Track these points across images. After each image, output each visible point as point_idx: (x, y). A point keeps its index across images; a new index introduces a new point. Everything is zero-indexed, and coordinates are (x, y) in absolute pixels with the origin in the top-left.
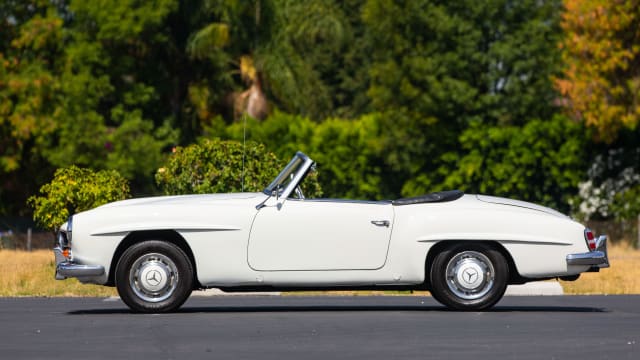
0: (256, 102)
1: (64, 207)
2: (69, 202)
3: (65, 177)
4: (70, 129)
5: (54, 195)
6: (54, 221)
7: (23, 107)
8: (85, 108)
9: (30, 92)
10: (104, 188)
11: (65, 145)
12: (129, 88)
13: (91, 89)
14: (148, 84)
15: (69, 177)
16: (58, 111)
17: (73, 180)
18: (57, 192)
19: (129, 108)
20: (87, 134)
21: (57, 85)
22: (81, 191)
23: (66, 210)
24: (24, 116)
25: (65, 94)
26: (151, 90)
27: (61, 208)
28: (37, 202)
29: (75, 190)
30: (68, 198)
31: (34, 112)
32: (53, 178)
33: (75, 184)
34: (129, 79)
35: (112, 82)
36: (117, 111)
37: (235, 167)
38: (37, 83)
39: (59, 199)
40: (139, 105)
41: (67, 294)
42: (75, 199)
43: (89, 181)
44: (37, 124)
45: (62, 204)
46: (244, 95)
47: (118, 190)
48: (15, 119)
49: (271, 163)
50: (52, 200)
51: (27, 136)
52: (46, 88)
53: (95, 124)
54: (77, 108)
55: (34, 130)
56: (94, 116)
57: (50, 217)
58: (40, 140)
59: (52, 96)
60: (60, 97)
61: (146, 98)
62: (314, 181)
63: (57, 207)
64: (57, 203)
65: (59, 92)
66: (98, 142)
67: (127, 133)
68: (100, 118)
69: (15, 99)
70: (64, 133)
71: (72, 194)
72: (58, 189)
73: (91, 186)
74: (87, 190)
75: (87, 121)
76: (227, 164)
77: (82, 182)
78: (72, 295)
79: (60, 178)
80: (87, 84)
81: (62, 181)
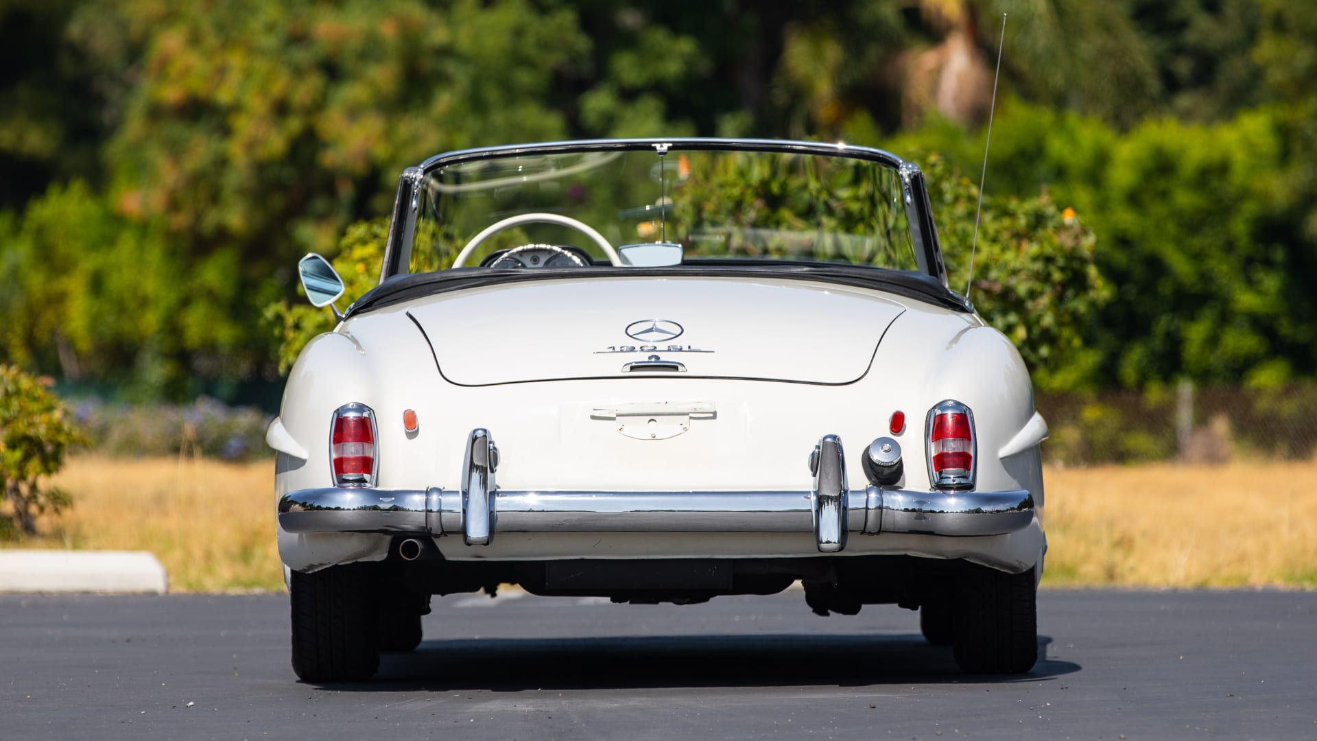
3: (369, 250)
7: (352, 92)
8: (512, 95)
9: (370, 51)
12: (629, 41)
13: (529, 47)
14: (676, 28)
16: (444, 100)
19: (629, 95)
21: (439, 35)
24: (354, 113)
25: (463, 59)
26: (686, 45)
28: (290, 320)
31: (381, 105)
34: (630, 19)
35: (587, 25)
36: (597, 102)
38: (388, 31)
40: (657, 88)
44: (388, 135)
46: (931, 58)
48: (333, 123)
49: (961, 209)
51: (359, 167)
52: (411, 42)
54: (492, 94)
55: (381, 151)
56: (530, 115)
59: (427, 64)
60: (451, 67)
61: (672, 68)
62: (1083, 261)
65: (446, 52)
68: (553, 121)
69: (332, 70)
79: (359, 252)
80: (518, 32)
81: (363, 260)
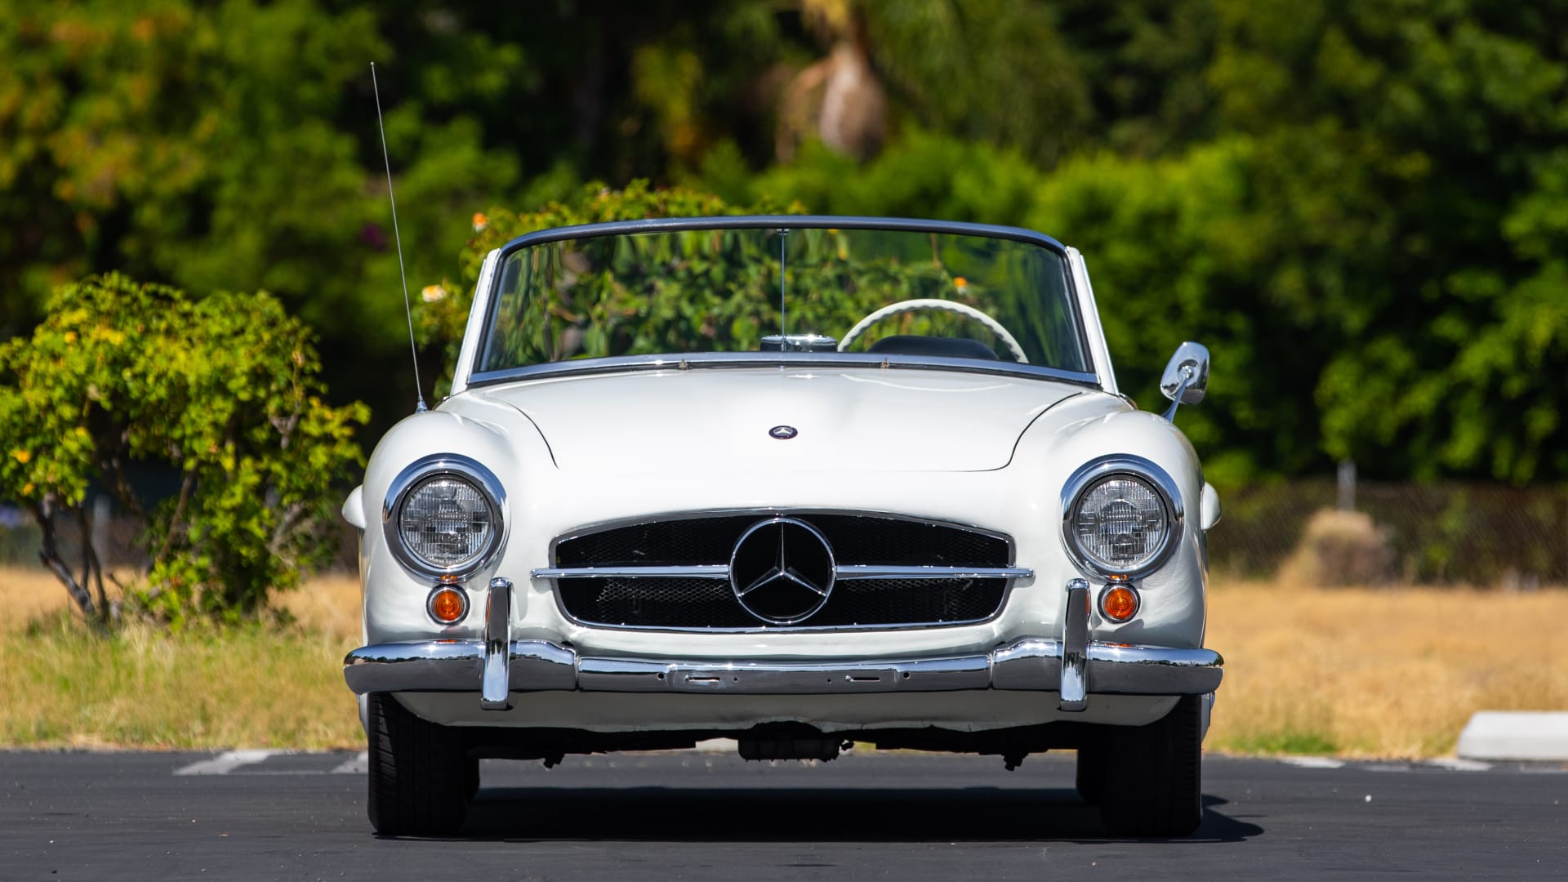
0: (850, 100)
1: (75, 423)
2: (96, 405)
3: (81, 315)
4: (248, 179)
5: (40, 377)
6: (38, 474)
7: (98, 108)
8: (294, 115)
9: (120, 58)
10: (222, 358)
11: (231, 231)
12: (441, 52)
13: (314, 52)
14: (498, 38)
15: (98, 314)
16: (210, 123)
17: (113, 327)
18: (52, 368)
19: (438, 115)
20: (303, 195)
21: (206, 39)
22: (141, 364)
23: (82, 433)
24: (99, 134)
25: (232, 71)
26: (509, 55)
27: (64, 425)
29: (119, 361)
30: (93, 392)
31: (131, 124)
32: (41, 319)
33: (116, 338)
34: (441, 22)
35: (388, 30)
36: (397, 126)
37: (695, 286)
38: (142, 33)
39: (59, 392)
40: (470, 105)
41: (80, 740)
42: (118, 394)
43: (170, 333)
44: (141, 161)
45: (67, 412)
46: (811, 76)
47: (275, 364)
48: (72, 145)
49: (829, 272)
50: (34, 396)
51: (106, 201)
52: (173, 49)
53: (327, 164)
54: (270, 113)
55: (131, 181)
56: (317, 138)
57: (23, 456)
58: (148, 215)
59: (189, 72)
60: (216, 78)
61: (491, 82)
63: (51, 422)
64: (50, 407)
65: (210, 61)
66: (334, 223)
67: (431, 196)
68: (344, 146)
69: (72, 81)
70: (229, 192)
71: (104, 376)
72: (55, 357)
73: (177, 349)
74: (161, 363)
75: (301, 155)
76: (669, 273)
77: (147, 332)
78: (96, 743)
79: (68, 318)
80: (302, 37)
81: (73, 328)
